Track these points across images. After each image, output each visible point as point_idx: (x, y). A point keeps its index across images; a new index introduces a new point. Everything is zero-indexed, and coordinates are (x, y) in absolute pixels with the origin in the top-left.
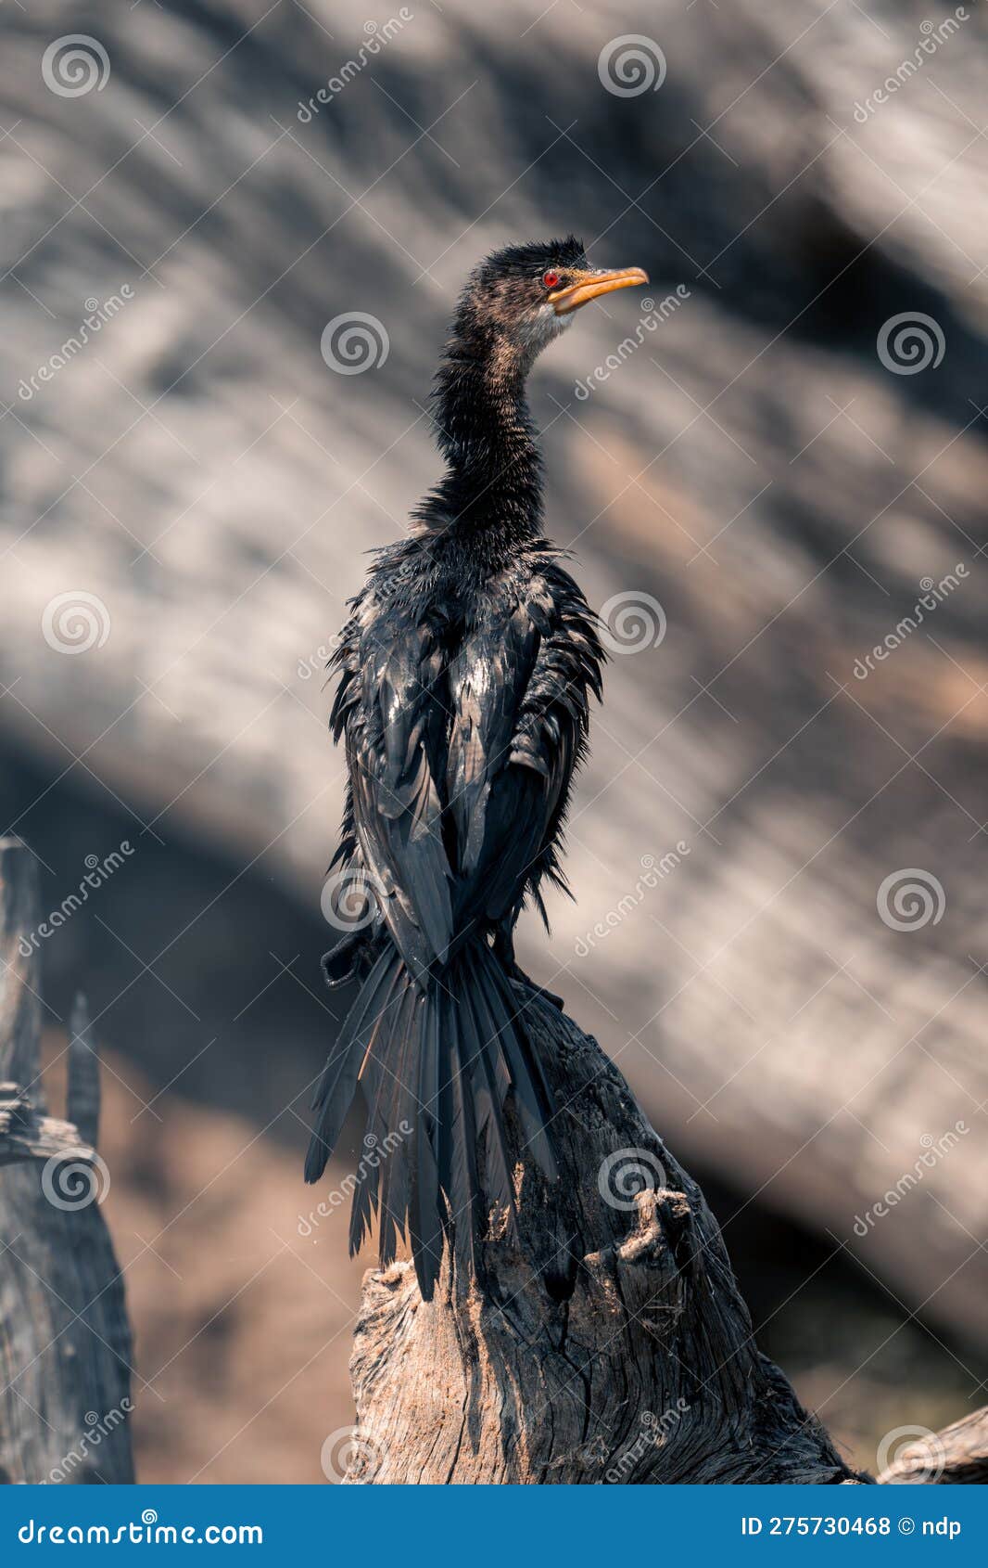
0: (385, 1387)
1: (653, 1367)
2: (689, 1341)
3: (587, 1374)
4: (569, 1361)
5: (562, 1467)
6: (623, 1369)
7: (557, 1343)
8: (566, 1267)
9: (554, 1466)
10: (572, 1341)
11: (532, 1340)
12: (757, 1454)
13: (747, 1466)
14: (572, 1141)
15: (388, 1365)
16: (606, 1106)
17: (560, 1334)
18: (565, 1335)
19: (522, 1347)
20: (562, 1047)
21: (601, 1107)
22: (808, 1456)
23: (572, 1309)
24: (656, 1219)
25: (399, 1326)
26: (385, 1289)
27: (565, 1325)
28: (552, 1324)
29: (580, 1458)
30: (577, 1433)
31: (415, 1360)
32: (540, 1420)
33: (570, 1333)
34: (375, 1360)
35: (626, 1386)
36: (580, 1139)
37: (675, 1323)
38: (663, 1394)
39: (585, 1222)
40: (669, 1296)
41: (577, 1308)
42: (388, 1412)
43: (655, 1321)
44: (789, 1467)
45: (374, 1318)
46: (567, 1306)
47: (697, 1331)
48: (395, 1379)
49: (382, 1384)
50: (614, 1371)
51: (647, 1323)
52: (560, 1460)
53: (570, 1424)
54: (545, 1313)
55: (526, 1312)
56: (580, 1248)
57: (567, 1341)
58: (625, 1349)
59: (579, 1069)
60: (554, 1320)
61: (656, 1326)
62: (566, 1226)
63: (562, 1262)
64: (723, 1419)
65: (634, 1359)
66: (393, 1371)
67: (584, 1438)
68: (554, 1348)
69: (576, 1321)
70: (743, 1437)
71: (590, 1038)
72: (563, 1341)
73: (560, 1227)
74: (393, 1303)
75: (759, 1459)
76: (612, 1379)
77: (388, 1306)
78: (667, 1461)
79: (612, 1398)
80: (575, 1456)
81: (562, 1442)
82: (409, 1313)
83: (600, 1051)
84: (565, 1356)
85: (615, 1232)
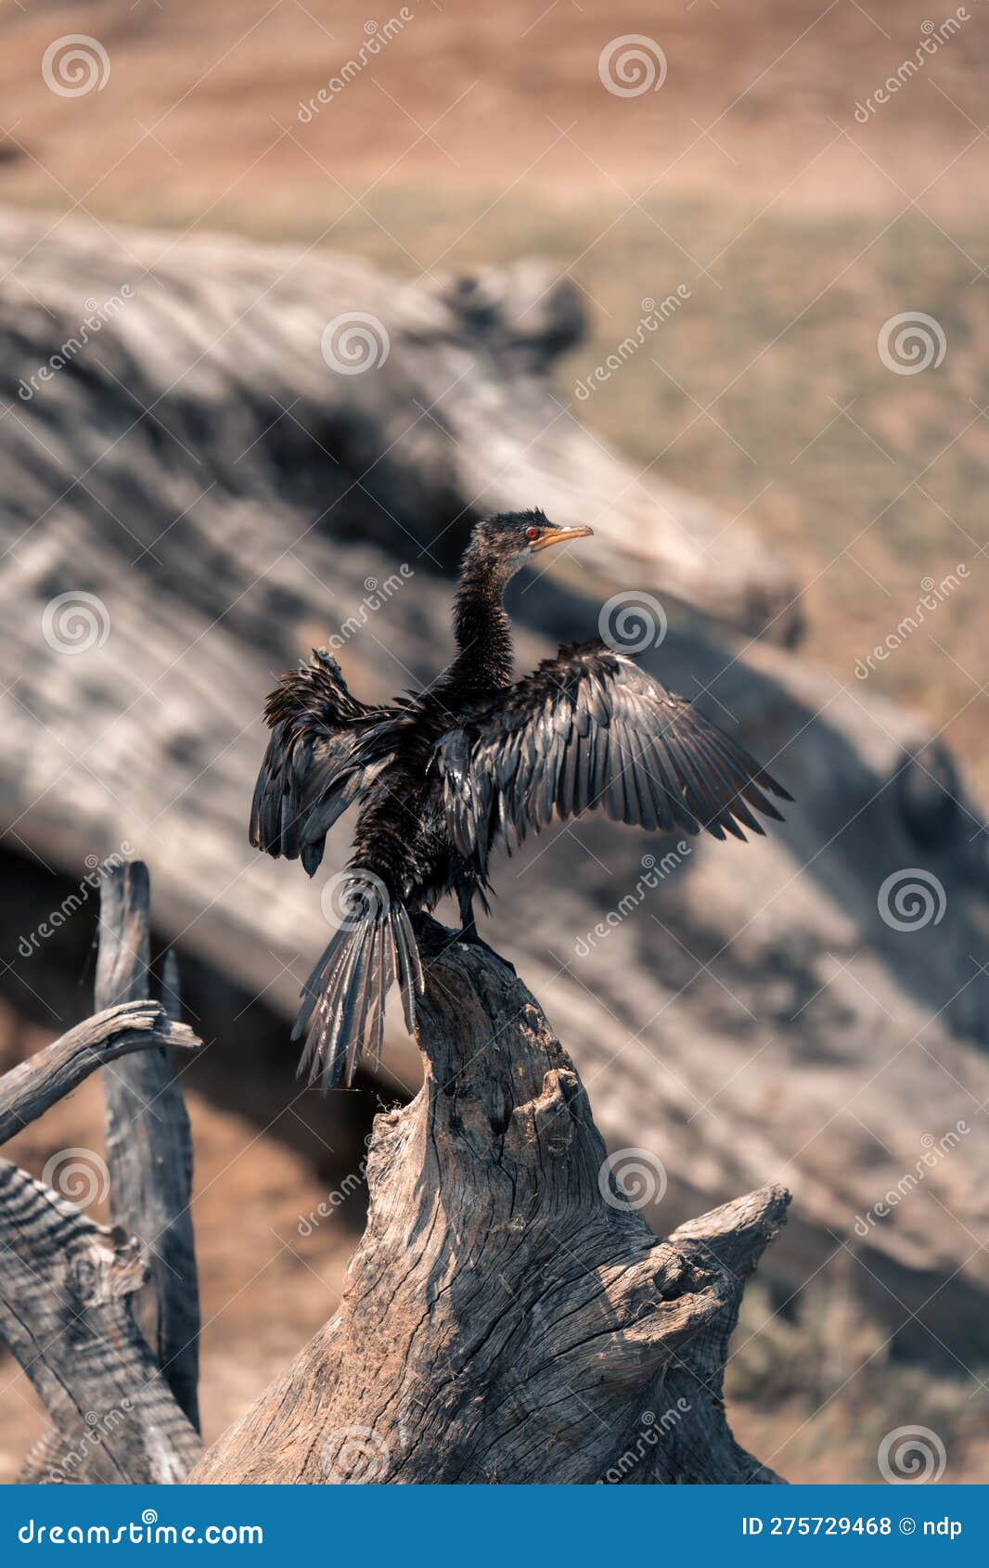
0: (390, 1183)
1: (553, 1174)
2: (574, 1160)
3: (514, 1177)
4: (504, 1170)
5: (497, 1232)
6: (535, 1175)
7: (496, 1159)
8: (502, 1114)
9: (493, 1231)
10: (506, 1158)
11: (482, 1157)
12: (611, 1227)
13: (605, 1234)
14: (508, 1041)
15: (391, 1170)
16: (529, 1021)
17: (498, 1154)
18: (501, 1155)
19: (476, 1161)
20: (504, 985)
21: (526, 1021)
22: (639, 1229)
23: (507, 1139)
24: (558, 1087)
25: (398, 1148)
26: (389, 1126)
27: (502, 1148)
28: (494, 1148)
29: (509, 1227)
30: (507, 1212)
31: (409, 1167)
32: (486, 1204)
33: (505, 1154)
34: (382, 1167)
35: (537, 1184)
36: (513, 1040)
37: (567, 1149)
38: (558, 1191)
39: (514, 1088)
40: (564, 1131)
41: (509, 1138)
42: (391, 1198)
43: (555, 1148)
44: (628, 1235)
45: (381, 1143)
46: (503, 1137)
47: (578, 1154)
48: (395, 1179)
49: (387, 1182)
50: (530, 1176)
51: (550, 1148)
52: (497, 1227)
53: (503, 1207)
54: (490, 1140)
55: (479, 1139)
56: (510, 1103)
57: (503, 1158)
58: (537, 1164)
59: (514, 998)
60: (495, 1145)
61: (556, 1150)
62: (503, 1090)
63: (500, 1111)
64: (591, 1206)
65: (542, 1169)
66: (394, 1173)
67: (511, 1216)
68: (494, 1163)
69: (509, 1147)
70: (602, 1217)
71: (520, 980)
72: (500, 1158)
73: (500, 1091)
74: (393, 1134)
75: (612, 1230)
76: (529, 1180)
77: (390, 1136)
78: (559, 1229)
79: (528, 1193)
80: (506, 1226)
81: (498, 1217)
82: (404, 1140)
83: (525, 987)
84: (501, 1167)
85: (532, 1095)
